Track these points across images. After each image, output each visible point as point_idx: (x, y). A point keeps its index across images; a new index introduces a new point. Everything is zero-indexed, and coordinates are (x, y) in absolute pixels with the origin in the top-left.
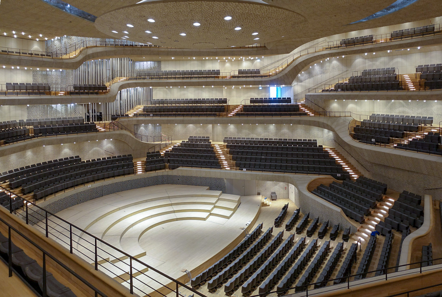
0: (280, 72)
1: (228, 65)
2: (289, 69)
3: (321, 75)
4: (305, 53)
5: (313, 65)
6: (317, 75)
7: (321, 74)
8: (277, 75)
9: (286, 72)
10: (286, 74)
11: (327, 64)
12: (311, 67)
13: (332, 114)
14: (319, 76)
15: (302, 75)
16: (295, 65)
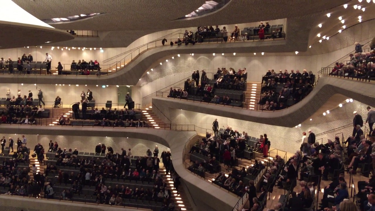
0: (122, 69)
1: (65, 54)
2: (132, 66)
3: (174, 74)
4: (152, 47)
5: (164, 62)
6: (170, 74)
7: (174, 72)
8: (118, 72)
9: (129, 69)
10: (129, 72)
11: (182, 61)
12: (161, 64)
13: (179, 128)
14: (172, 75)
15: (151, 73)
16: (141, 60)
